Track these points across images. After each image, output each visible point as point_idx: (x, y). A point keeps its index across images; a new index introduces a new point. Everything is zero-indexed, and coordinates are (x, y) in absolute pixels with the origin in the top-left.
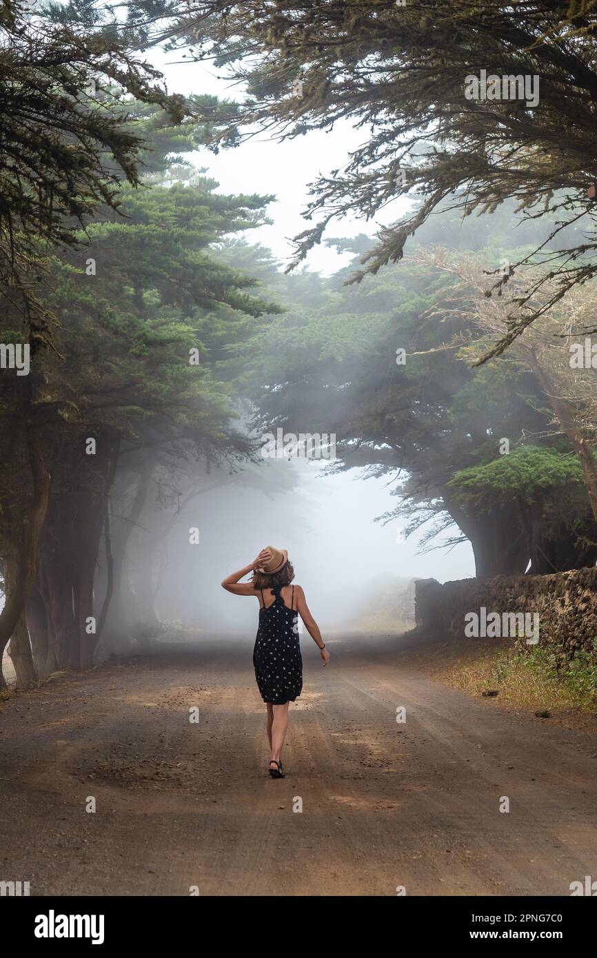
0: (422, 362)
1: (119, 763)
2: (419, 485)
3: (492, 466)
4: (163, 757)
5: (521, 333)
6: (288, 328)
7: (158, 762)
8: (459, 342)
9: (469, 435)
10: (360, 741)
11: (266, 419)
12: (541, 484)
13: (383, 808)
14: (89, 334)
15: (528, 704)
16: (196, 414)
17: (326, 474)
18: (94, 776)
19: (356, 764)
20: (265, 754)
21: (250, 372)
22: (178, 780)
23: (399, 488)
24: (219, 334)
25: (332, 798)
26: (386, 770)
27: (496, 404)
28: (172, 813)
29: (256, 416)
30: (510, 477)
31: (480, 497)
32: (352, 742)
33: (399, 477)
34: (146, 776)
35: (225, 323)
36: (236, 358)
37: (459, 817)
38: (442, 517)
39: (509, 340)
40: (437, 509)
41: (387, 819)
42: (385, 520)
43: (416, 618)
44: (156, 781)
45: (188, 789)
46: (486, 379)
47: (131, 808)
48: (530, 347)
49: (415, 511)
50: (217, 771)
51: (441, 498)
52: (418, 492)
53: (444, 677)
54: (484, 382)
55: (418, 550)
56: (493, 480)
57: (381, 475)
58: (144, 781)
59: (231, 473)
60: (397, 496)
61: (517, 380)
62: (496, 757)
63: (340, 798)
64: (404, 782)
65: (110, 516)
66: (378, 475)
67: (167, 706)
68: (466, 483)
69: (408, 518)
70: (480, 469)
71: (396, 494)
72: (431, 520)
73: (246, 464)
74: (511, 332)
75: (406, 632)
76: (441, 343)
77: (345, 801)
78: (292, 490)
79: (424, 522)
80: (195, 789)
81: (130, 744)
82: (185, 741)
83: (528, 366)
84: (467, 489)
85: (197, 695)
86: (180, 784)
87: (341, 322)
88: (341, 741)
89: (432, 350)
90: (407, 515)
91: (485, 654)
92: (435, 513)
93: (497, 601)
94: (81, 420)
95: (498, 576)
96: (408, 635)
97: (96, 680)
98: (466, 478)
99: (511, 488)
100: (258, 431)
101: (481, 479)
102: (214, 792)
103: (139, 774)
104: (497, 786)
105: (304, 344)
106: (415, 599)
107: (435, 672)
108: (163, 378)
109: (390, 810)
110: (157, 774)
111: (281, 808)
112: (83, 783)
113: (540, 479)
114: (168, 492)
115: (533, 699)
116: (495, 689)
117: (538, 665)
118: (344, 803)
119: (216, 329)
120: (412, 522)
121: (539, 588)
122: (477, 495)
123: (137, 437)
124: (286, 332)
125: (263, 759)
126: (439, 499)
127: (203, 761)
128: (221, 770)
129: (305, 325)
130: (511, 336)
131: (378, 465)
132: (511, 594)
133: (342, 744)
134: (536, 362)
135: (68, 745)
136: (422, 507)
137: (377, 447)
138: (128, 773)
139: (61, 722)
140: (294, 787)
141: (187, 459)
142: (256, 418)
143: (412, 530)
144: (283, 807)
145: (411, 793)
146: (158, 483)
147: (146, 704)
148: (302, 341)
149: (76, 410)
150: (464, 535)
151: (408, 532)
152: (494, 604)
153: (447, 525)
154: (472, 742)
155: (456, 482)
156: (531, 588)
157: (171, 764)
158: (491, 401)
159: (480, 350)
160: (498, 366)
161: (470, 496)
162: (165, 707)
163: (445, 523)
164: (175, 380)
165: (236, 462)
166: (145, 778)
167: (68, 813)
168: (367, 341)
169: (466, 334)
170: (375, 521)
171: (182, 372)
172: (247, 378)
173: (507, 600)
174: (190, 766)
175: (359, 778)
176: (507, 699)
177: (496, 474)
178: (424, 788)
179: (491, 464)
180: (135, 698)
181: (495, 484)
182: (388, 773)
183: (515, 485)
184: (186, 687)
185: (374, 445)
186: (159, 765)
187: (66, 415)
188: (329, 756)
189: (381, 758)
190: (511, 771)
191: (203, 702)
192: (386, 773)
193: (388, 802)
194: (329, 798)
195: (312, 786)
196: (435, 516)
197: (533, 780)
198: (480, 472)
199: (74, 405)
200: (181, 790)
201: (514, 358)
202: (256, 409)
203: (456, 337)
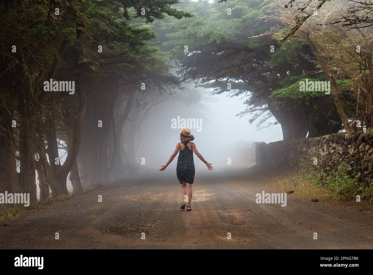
0: (256, 40)
1: (120, 225)
2: (256, 98)
3: (289, 88)
4: (140, 222)
5: (302, 24)
6: (195, 27)
7: (138, 224)
8: (274, 31)
9: (279, 75)
10: (231, 214)
11: (185, 69)
12: (312, 96)
13: (242, 242)
14: (103, 31)
15: (308, 196)
16: (153, 66)
17: (213, 94)
18: (109, 231)
19: (229, 223)
20: (187, 220)
21: (178, 47)
22: (148, 232)
23: (247, 101)
24: (163, 28)
25: (219, 238)
26: (243, 226)
27: (291, 59)
28: (145, 245)
29: (180, 68)
30: (298, 93)
31: (284, 103)
32: (227, 214)
33: (247, 95)
34: (133, 230)
35: (166, 23)
36: (171, 41)
37: (277, 245)
38: (268, 113)
39: (297, 28)
40: (265, 109)
41: (244, 246)
42: (241, 115)
43: (256, 160)
44: (138, 232)
45: (152, 236)
46: (286, 47)
47: (126, 243)
48: (306, 32)
49: (255, 111)
50: (166, 228)
51: (267, 104)
52: (256, 101)
53: (269, 185)
54: (285, 49)
55: (256, 128)
56: (290, 94)
57: (239, 95)
58: (132, 232)
59: (170, 95)
60: (247, 104)
61: (300, 48)
62: (294, 219)
63: (222, 238)
64: (251, 231)
65: (115, 115)
66: (237, 95)
67: (142, 201)
68: (278, 96)
69: (251, 114)
70: (284, 90)
71: (246, 103)
72: (263, 115)
73: (177, 90)
74: (297, 24)
75: (252, 167)
76: (265, 32)
77: (224, 239)
78: (198, 102)
79: (259, 115)
80: (155, 235)
81: (126, 217)
82: (150, 215)
83: (306, 41)
84: (279, 99)
85: (156, 196)
86: (148, 234)
87: (219, 23)
88: (223, 214)
89: (261, 35)
90: (251, 113)
91: (288, 175)
92: (264, 112)
93: (293, 150)
94: (100, 71)
95: (293, 139)
96: (253, 168)
97: (109, 190)
98: (278, 94)
99: (299, 98)
100: (182, 75)
101: (285, 94)
102: (164, 237)
103: (129, 229)
104: (295, 231)
105: (202, 35)
106: (255, 151)
107: (265, 183)
108: (137, 52)
109: (245, 242)
110: (138, 229)
111: (195, 243)
112: (104, 233)
113: (312, 93)
114: (142, 103)
115: (310, 194)
116: (293, 190)
117: (312, 179)
118: (224, 240)
119: (161, 27)
120: (254, 116)
121: (312, 144)
122: (283, 102)
123: (127, 77)
124: (194, 29)
125: (186, 222)
126: (266, 105)
127: (159, 224)
128: (167, 227)
129: (203, 25)
130: (298, 26)
131: (237, 90)
132: (300, 147)
133: (222, 215)
134: (309, 39)
135: (97, 217)
136: (258, 109)
137: (237, 81)
138: (125, 229)
139: (94, 208)
140: (201, 234)
141: (150, 88)
142: (181, 69)
143: (254, 119)
144: (196, 242)
145: (255, 235)
146: (137, 100)
147: (133, 200)
148: (201, 33)
149: (98, 65)
150: (278, 121)
151: (251, 121)
152: (292, 152)
153: (269, 117)
154: (282, 213)
155: (273, 96)
156: (309, 144)
157: (144, 225)
158: (288, 58)
159: (283, 34)
160: (292, 41)
161: (280, 103)
162: (141, 201)
163: (268, 116)
164: (143, 53)
165: (172, 89)
166: (132, 231)
167: (97, 246)
168: (231, 33)
169: (277, 27)
170: (236, 116)
171: (146, 49)
172: (176, 49)
173: (298, 150)
174: (153, 226)
175: (231, 230)
176: (299, 194)
177: (292, 92)
178: (261, 233)
179: (290, 87)
180: (127, 197)
181: (291, 97)
182: (244, 227)
183: (301, 96)
184: (151, 192)
185: (235, 80)
186: (138, 225)
187: (94, 68)
188: (217, 220)
189: (241, 221)
190: (300, 225)
191: (158, 198)
192: (243, 227)
193: (244, 239)
194: (217, 238)
195: (209, 233)
196: (264, 113)
197: (311, 228)
198: (284, 91)
199: (97, 63)
200: (149, 236)
201: (299, 38)
202: (181, 65)
203: (272, 28)
